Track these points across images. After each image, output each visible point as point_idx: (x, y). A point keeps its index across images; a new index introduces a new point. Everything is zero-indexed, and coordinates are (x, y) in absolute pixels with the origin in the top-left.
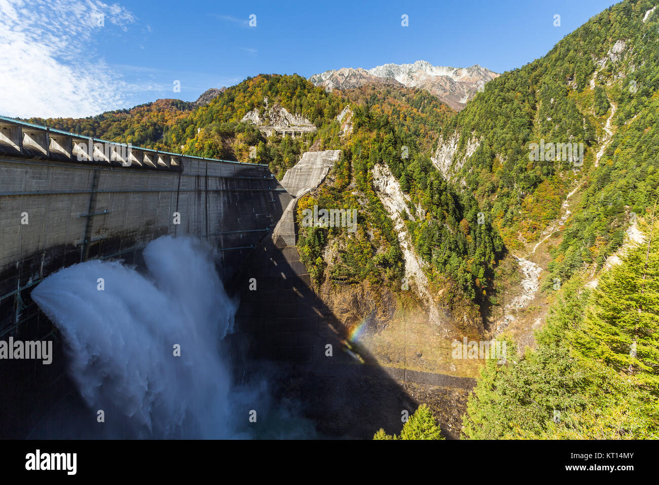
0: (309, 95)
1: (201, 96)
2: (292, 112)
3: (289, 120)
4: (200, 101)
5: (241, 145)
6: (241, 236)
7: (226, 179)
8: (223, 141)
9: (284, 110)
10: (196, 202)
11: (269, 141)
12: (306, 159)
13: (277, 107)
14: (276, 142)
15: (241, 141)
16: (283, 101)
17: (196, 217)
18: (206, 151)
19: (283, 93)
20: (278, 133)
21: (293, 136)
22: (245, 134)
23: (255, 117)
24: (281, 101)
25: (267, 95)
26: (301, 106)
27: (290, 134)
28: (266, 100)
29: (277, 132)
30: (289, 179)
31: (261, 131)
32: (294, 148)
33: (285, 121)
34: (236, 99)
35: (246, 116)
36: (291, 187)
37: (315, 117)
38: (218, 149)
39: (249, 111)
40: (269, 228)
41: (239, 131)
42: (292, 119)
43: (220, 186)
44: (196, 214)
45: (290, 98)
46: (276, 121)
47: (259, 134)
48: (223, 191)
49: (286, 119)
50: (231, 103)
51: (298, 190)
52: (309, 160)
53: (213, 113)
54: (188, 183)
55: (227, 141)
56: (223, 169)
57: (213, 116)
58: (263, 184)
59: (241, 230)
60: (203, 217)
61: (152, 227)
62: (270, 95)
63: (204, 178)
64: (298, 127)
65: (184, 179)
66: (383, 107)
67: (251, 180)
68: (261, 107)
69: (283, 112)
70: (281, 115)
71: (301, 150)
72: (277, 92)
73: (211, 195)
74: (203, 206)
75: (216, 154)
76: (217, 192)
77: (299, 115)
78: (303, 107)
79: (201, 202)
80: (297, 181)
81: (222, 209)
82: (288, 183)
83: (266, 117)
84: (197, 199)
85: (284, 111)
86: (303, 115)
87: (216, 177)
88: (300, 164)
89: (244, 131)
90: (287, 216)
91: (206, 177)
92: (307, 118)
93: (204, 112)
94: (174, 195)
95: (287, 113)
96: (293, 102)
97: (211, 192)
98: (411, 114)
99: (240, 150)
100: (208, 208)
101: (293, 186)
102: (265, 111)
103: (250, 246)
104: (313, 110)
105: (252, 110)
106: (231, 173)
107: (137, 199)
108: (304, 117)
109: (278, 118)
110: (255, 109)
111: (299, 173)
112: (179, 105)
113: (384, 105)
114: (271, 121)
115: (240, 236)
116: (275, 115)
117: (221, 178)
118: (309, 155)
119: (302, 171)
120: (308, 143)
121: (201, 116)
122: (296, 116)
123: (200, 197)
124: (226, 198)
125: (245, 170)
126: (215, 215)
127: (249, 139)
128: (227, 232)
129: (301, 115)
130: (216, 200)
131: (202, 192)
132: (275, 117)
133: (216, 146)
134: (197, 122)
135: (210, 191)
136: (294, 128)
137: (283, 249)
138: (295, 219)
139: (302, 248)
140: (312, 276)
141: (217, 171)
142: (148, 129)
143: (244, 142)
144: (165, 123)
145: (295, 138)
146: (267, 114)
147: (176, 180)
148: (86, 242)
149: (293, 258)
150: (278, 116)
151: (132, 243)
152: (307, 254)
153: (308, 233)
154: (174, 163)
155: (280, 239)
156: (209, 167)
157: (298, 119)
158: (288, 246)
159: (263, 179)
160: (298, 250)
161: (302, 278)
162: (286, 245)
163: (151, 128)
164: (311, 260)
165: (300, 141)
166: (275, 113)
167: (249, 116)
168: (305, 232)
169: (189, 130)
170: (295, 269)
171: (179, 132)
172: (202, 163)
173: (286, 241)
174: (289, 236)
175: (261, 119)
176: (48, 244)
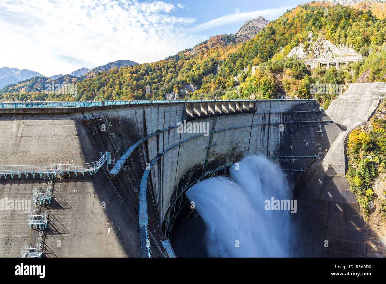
0: (354, 24)
1: (242, 28)
2: (337, 43)
3: (333, 51)
5: (290, 79)
6: (293, 160)
7: (283, 114)
8: (274, 77)
9: (328, 42)
10: (262, 133)
11: (314, 73)
12: (353, 91)
13: (321, 40)
14: (320, 74)
15: (289, 75)
16: (328, 34)
17: (261, 144)
18: (261, 87)
19: (327, 26)
20: (322, 65)
21: (337, 67)
22: (293, 69)
23: (299, 52)
24: (324, 34)
25: (311, 30)
26: (346, 36)
27: (334, 64)
28: (310, 35)
29: (321, 64)
30: (334, 108)
31: (306, 64)
32: (339, 78)
33: (329, 52)
34: (277, 32)
35: (292, 51)
36: (336, 117)
37: (361, 46)
38: (271, 85)
39: (294, 46)
40: (317, 155)
41: (287, 67)
42: (336, 50)
43: (278, 120)
44: (261, 142)
45: (334, 30)
46: (319, 53)
47: (304, 67)
48: (281, 124)
49: (330, 50)
50: (273, 36)
51: (343, 120)
52: (356, 92)
53: (258, 46)
54: (258, 119)
55: (277, 77)
56: (282, 106)
57: (258, 50)
58: (312, 116)
59: (293, 155)
60: (265, 144)
61: (235, 152)
62: (314, 30)
63: (268, 115)
64: (343, 57)
65: (256, 117)
67: (303, 113)
68: (306, 42)
69: (326, 44)
70: (325, 47)
71: (346, 80)
72: (321, 26)
73: (272, 127)
74: (266, 136)
75: (269, 89)
76: (276, 124)
77: (343, 46)
78: (348, 37)
79: (265, 133)
80: (343, 111)
81: (279, 138)
82: (333, 113)
84: (262, 131)
85: (328, 44)
86: (347, 45)
87: (276, 113)
88: (346, 95)
89: (292, 67)
90: (338, 148)
91: (270, 114)
92: (352, 47)
93: (250, 46)
94: (249, 129)
95: (330, 45)
96: (337, 34)
97: (272, 125)
99: (288, 84)
100: (269, 138)
101: (338, 116)
102: (309, 45)
103: (301, 169)
104: (359, 39)
105: (297, 45)
106: (287, 109)
107: (230, 134)
108: (349, 46)
109: (321, 50)
110: (300, 44)
111: (345, 104)
112: (226, 39)
114: (315, 53)
115: (292, 159)
116: (319, 48)
117: (280, 113)
118: (357, 87)
119: (348, 101)
120: (353, 73)
121: (248, 50)
122: (340, 46)
123: (265, 130)
125: (298, 105)
126: (274, 143)
127: (296, 73)
128: (282, 157)
129: (345, 45)
130: (276, 131)
131: (266, 126)
132: (318, 50)
133: (270, 83)
134: (244, 56)
135: (271, 124)
136: (338, 58)
137: (333, 177)
138: (346, 151)
139: (352, 178)
140: (362, 205)
141: (277, 108)
142: (208, 64)
143: (292, 76)
144: (219, 58)
145: (339, 68)
146: (311, 48)
147: (251, 118)
148: (206, 163)
149: (343, 186)
150: (322, 48)
151: (224, 163)
152: (358, 185)
153: (359, 165)
154: (251, 106)
155: (331, 168)
156: (272, 106)
157: (342, 49)
158: (338, 175)
159: (312, 112)
160: (348, 179)
161: (352, 206)
162: (336, 174)
163: (211, 63)
164: (362, 191)
165: (344, 71)
166: (319, 46)
167: (295, 52)
168: (355, 163)
169: (238, 63)
170: (344, 196)
171: (231, 65)
172: (267, 103)
173: (336, 170)
174: (339, 166)
175: (306, 53)
176: (193, 165)
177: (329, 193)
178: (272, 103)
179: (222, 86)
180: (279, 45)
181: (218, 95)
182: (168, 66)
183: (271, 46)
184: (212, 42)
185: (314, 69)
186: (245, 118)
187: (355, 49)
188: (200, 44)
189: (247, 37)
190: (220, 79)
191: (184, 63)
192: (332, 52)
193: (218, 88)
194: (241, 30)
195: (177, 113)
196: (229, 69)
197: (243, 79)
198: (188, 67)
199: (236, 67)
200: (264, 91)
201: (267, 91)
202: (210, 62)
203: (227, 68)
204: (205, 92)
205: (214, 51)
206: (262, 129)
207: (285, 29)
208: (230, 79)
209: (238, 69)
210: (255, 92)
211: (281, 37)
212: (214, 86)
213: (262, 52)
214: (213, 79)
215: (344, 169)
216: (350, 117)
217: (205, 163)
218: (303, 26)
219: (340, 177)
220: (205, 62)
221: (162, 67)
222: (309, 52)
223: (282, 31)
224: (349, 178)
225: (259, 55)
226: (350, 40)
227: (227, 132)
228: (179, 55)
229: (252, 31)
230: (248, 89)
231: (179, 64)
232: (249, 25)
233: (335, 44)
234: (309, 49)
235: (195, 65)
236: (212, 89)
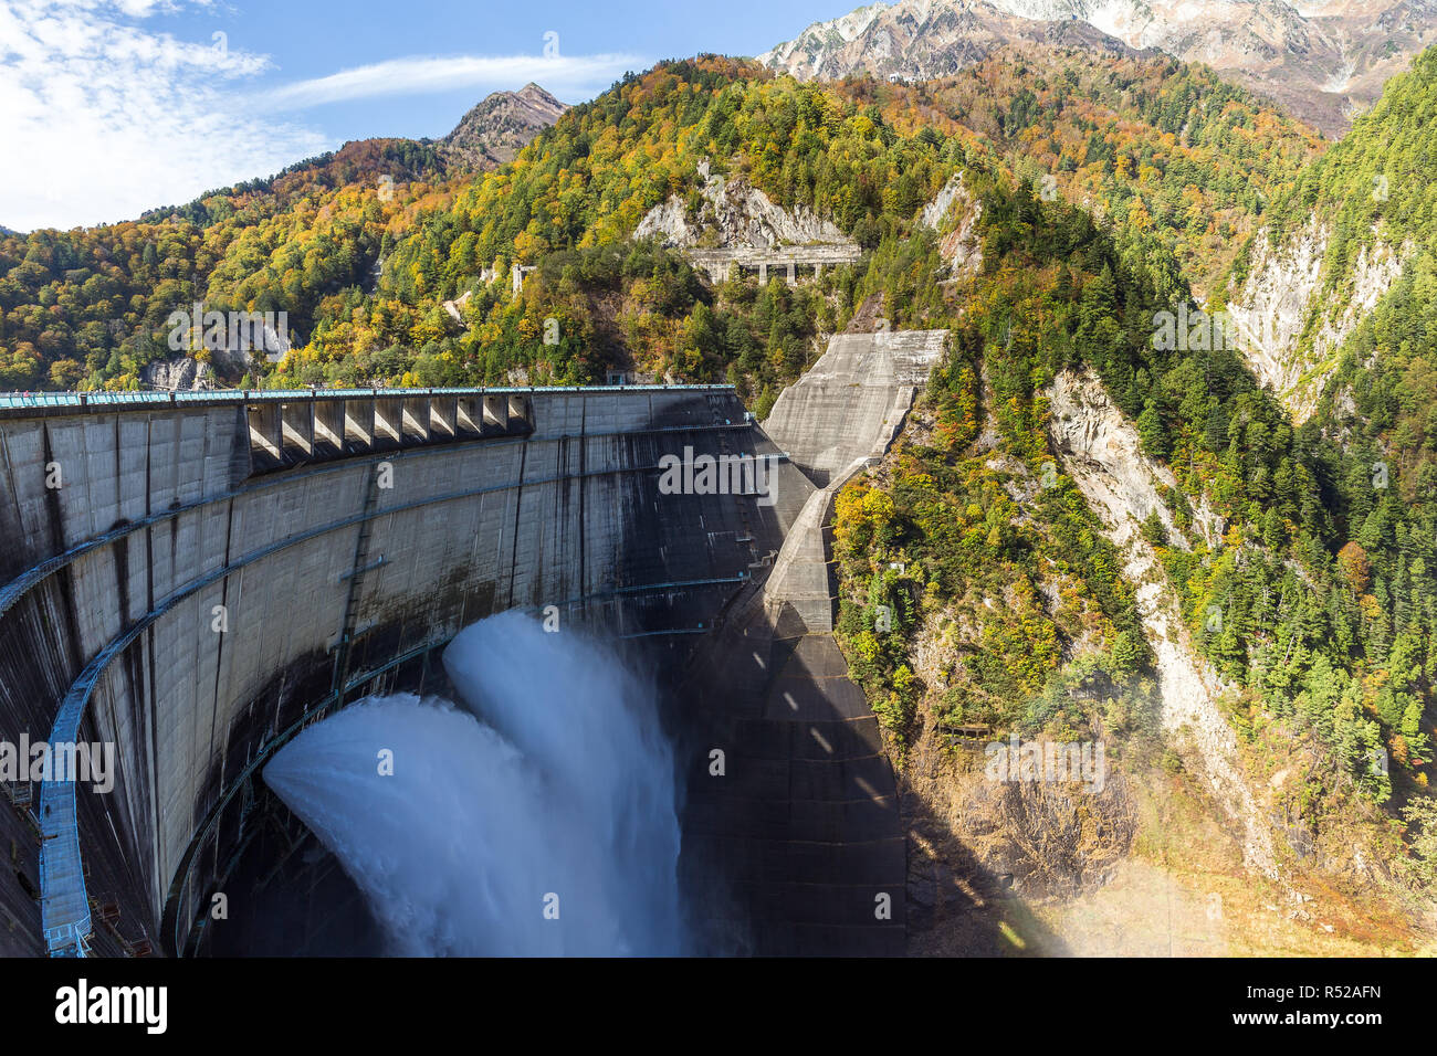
0: (834, 145)
1: (465, 120)
2: (785, 201)
3: (776, 227)
4: (462, 135)
5: (645, 317)
6: (671, 597)
7: (630, 437)
8: (593, 308)
9: (760, 196)
10: (560, 510)
11: (720, 296)
12: (839, 358)
13: (738, 188)
14: (741, 300)
15: (642, 303)
16: (758, 169)
17: (558, 548)
19: (754, 144)
20: (746, 271)
21: (790, 279)
22: (655, 282)
23: (672, 224)
24: (747, 169)
25: (706, 153)
26: (812, 182)
27: (783, 271)
28: (703, 169)
29: (741, 268)
30: (789, 416)
31: (695, 267)
32: (797, 316)
33: (764, 232)
34: (595, 148)
35: (647, 220)
36: (796, 442)
37: (856, 217)
38: (583, 334)
39: (655, 203)
40: (746, 574)
41: (634, 274)
42: (786, 225)
43: (614, 458)
44: (559, 542)
45: (777, 158)
46: (736, 231)
47: (691, 278)
48: (623, 472)
49: (766, 223)
50: (580, 161)
51: (817, 452)
52: (850, 360)
53: (530, 194)
54: (542, 459)
55: (602, 306)
56: (623, 410)
57: (528, 206)
58: (723, 444)
59: (671, 581)
60: (573, 547)
61: (462, 586)
62: (715, 151)
63: (578, 443)
64: (805, 247)
65: (534, 451)
66: (1056, 133)
67: (694, 434)
68: (691, 192)
69: (756, 203)
70: (752, 211)
71: (819, 324)
72: (736, 141)
73: (594, 487)
74: (574, 520)
75: (578, 348)
76: (607, 476)
77: (806, 211)
78: (818, 185)
79: (571, 507)
80: (814, 424)
81: (620, 523)
82: (786, 430)
83: (706, 222)
84: (560, 501)
85: (761, 201)
86: (816, 211)
87: (604, 436)
88: (822, 370)
89: (651, 275)
90: (807, 543)
91: (583, 438)
92: (831, 219)
93: (500, 191)
94: (511, 498)
95: (768, 206)
96: (787, 172)
97: (594, 479)
98: (1153, 153)
99: (642, 331)
100: (586, 524)
101: (800, 439)
102: (701, 201)
103: (696, 627)
104: (848, 194)
105: (664, 200)
106: (640, 420)
107: (438, 519)
108: (821, 215)
109: (741, 224)
110: (673, 197)
111: (819, 400)
112: (407, 157)
113: (1059, 126)
114: (722, 231)
115: (666, 596)
116: (732, 214)
117: (617, 436)
118: (850, 345)
119: (829, 392)
120: (836, 299)
121: (493, 203)
122: (797, 212)
123: (568, 496)
124: (629, 492)
125: (676, 406)
126: (604, 542)
127: (665, 297)
128: (633, 589)
129: (811, 211)
130: (607, 500)
131: (573, 481)
132: (732, 221)
133: (578, 327)
134: (480, 224)
135: (590, 476)
136: (791, 250)
137: (797, 640)
138: (829, 554)
139: (853, 640)
140: (886, 721)
141: (608, 418)
142: (339, 248)
143: (651, 306)
144: (382, 226)
145: (795, 285)
146: (710, 211)
147: (517, 458)
148: (347, 640)
149: (828, 668)
150: (742, 215)
151: (421, 631)
152: (869, 657)
153: (869, 595)
154: (513, 412)
155: (788, 613)
156: (588, 410)
157: (801, 222)
158: (812, 633)
159: (722, 430)
160: (841, 644)
161: (857, 728)
162: (805, 630)
163: (347, 244)
164: (881, 675)
165: (813, 294)
166: (732, 209)
167: (657, 221)
168: (859, 590)
169: (458, 250)
170: (834, 699)
171: (432, 257)
172: (573, 401)
173: (806, 616)
174: (814, 603)
175: (693, 228)
176: (290, 652)
177: (788, 697)
178: (589, 400)
179: (399, 337)
180: (603, 194)
181: (383, 371)
182: (160, 247)
183: (574, 195)
184: (351, 164)
185: (721, 282)
186: (493, 458)
187: (838, 226)
188: (299, 168)
189: (489, 158)
190: (391, 308)
191: (230, 238)
192: (773, 230)
193: (383, 342)
194: (466, 127)
195: (207, 443)
196: (425, 272)
197: (481, 309)
198: (252, 255)
199: (449, 265)
200: (559, 356)
201: (568, 356)
202: (345, 241)
203: (415, 267)
204: (331, 357)
205: (359, 200)
206: (560, 494)
207: (620, 139)
208: (428, 310)
209: (459, 274)
210: (527, 358)
211: (609, 166)
212: (364, 335)
213: (547, 217)
214: (358, 306)
215: (829, 613)
216: (835, 443)
217: (343, 639)
218: (680, 137)
219: (819, 638)
220: (324, 239)
221: (127, 249)
222: (704, 226)
223: (613, 146)
224: (844, 640)
225: (533, 226)
226: (825, 195)
227: (428, 511)
228: (208, 204)
229: (503, 136)
230: (501, 350)
231: (211, 243)
232: (494, 113)
233: (780, 204)
234: (702, 214)
235: (282, 249)
236: (358, 347)
